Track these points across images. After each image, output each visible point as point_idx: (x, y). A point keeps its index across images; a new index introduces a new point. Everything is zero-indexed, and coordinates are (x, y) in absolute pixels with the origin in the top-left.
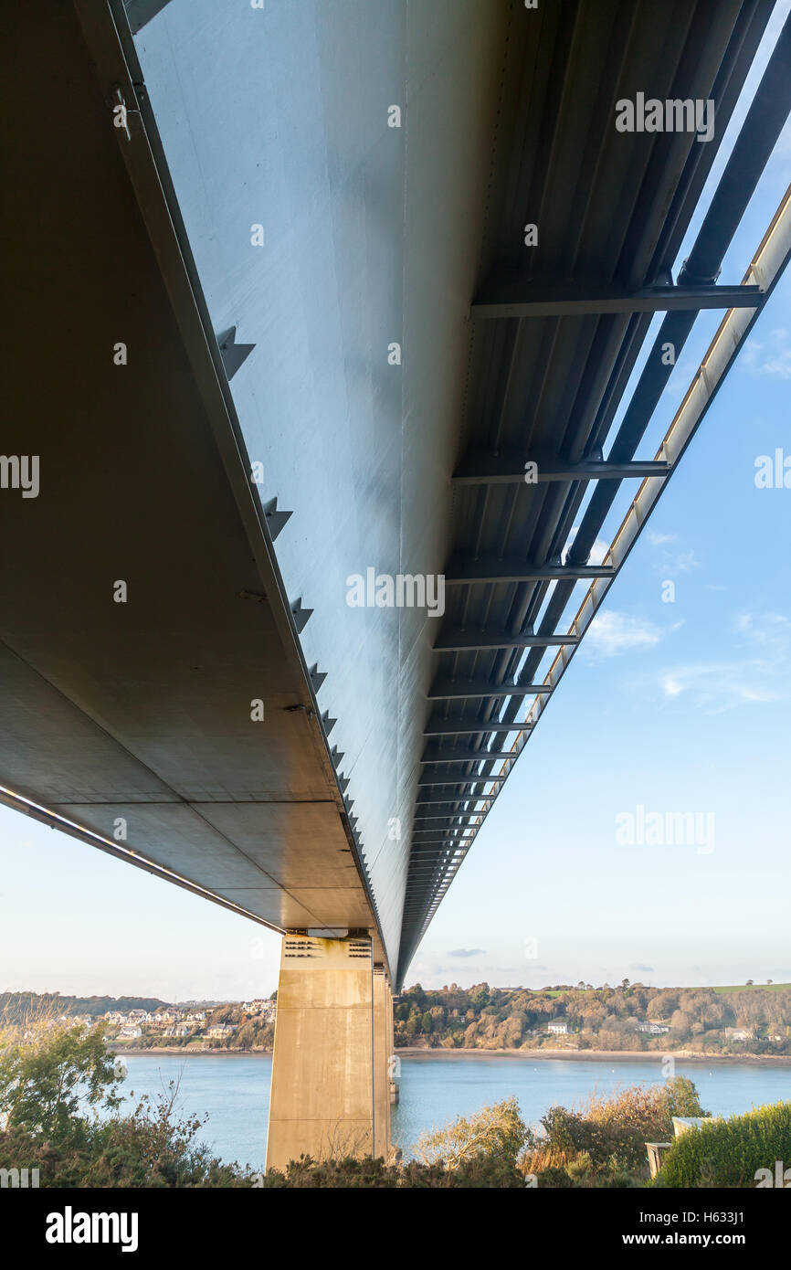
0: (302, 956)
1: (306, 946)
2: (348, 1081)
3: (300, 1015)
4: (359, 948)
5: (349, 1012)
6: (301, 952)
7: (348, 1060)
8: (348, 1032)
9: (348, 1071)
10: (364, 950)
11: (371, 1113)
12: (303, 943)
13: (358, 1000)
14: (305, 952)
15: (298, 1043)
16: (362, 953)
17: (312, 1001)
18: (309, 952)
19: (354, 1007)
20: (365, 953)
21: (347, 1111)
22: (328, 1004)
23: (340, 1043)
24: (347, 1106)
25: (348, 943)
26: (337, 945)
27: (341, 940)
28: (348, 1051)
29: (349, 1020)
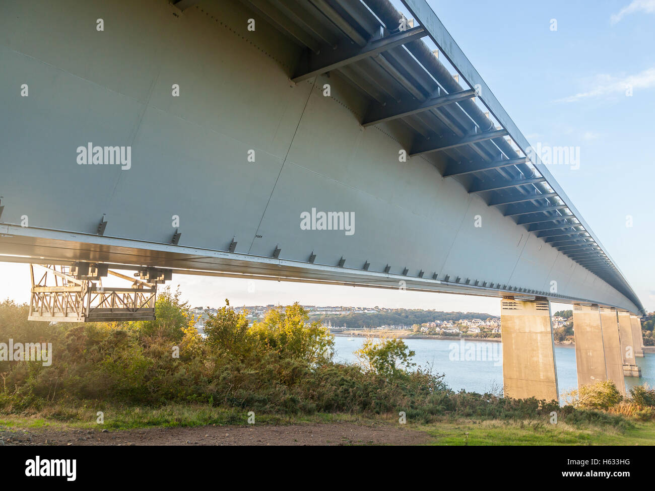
0: (512, 309)
1: (513, 304)
2: (541, 365)
3: (513, 335)
4: (541, 305)
5: (539, 335)
6: (511, 307)
7: (540, 356)
8: (539, 343)
9: (541, 361)
10: (544, 307)
11: (554, 379)
12: (511, 303)
13: (543, 329)
14: (513, 307)
15: (514, 347)
16: (543, 308)
17: (519, 329)
18: (515, 307)
19: (541, 333)
20: (545, 308)
21: (542, 378)
22: (527, 330)
23: (535, 348)
24: (541, 375)
25: (535, 303)
26: (529, 304)
27: (531, 301)
28: (540, 352)
29: (539, 338)
